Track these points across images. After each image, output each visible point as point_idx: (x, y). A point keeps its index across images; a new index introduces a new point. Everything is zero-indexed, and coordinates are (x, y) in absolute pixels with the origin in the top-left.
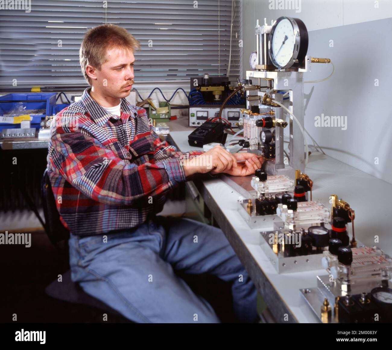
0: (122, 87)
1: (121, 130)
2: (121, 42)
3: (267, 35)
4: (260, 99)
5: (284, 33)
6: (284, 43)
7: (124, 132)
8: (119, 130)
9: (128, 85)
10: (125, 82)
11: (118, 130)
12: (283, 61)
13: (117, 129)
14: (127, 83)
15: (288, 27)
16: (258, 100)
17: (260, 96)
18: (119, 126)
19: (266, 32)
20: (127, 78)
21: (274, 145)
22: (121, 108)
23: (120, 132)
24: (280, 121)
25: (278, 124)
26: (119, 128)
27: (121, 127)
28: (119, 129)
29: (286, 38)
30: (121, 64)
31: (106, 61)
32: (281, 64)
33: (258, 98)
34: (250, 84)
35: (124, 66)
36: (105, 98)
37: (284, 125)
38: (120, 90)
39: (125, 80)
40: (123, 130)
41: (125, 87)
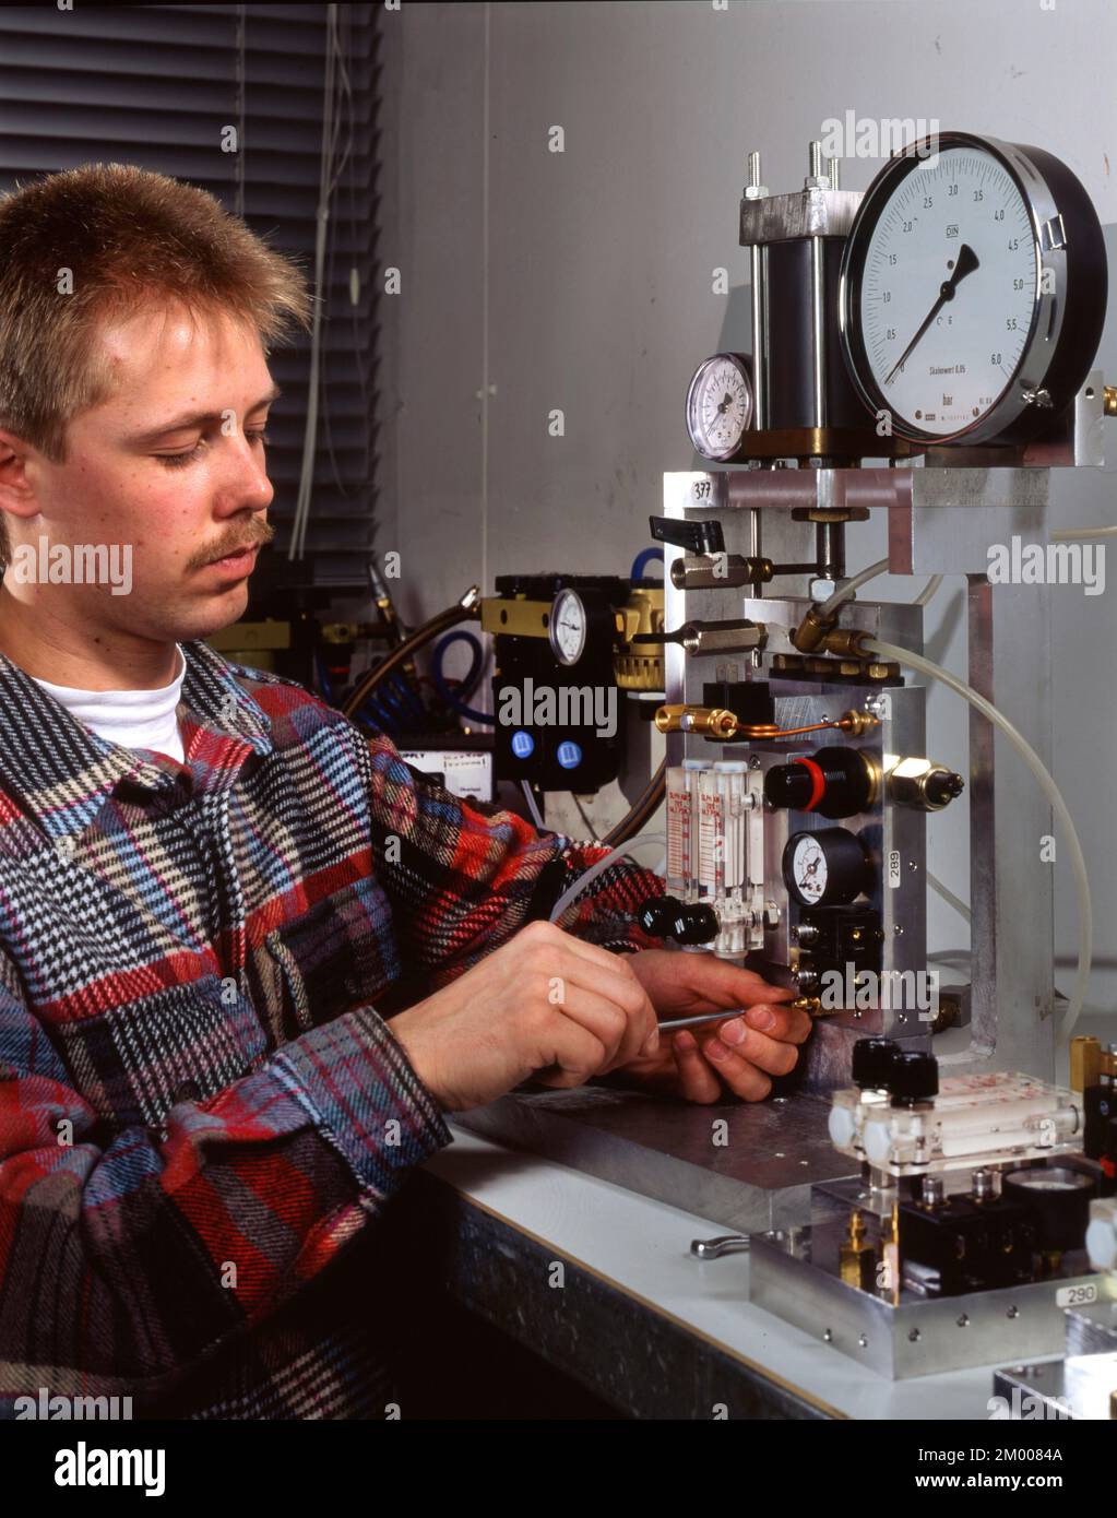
0: (196, 564)
1: (189, 833)
2: (188, 273)
3: (832, 243)
4: (762, 644)
5: (953, 231)
6: (948, 292)
7: (212, 845)
8: (179, 838)
9: (229, 552)
10: (213, 531)
11: (172, 841)
12: (947, 401)
13: (167, 835)
14: (229, 538)
15: (979, 196)
16: (748, 648)
17: (762, 627)
18: (177, 816)
19: (821, 228)
20: (230, 505)
21: (873, 919)
22: (184, 700)
23: (186, 849)
24: (914, 768)
25: (902, 790)
26: (179, 824)
27: (187, 815)
28: (178, 832)
29: (967, 261)
30: (188, 415)
31: (97, 397)
32: (931, 417)
33: (752, 637)
34: (713, 551)
35: (209, 425)
36: (97, 641)
37: (941, 789)
38: (183, 583)
39: (217, 516)
40: (202, 833)
41: (213, 562)
